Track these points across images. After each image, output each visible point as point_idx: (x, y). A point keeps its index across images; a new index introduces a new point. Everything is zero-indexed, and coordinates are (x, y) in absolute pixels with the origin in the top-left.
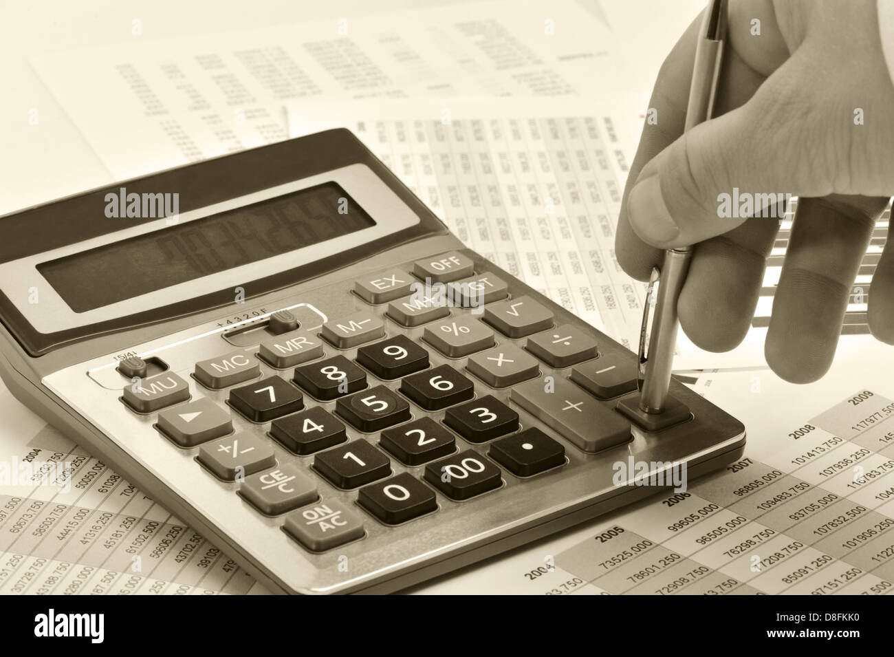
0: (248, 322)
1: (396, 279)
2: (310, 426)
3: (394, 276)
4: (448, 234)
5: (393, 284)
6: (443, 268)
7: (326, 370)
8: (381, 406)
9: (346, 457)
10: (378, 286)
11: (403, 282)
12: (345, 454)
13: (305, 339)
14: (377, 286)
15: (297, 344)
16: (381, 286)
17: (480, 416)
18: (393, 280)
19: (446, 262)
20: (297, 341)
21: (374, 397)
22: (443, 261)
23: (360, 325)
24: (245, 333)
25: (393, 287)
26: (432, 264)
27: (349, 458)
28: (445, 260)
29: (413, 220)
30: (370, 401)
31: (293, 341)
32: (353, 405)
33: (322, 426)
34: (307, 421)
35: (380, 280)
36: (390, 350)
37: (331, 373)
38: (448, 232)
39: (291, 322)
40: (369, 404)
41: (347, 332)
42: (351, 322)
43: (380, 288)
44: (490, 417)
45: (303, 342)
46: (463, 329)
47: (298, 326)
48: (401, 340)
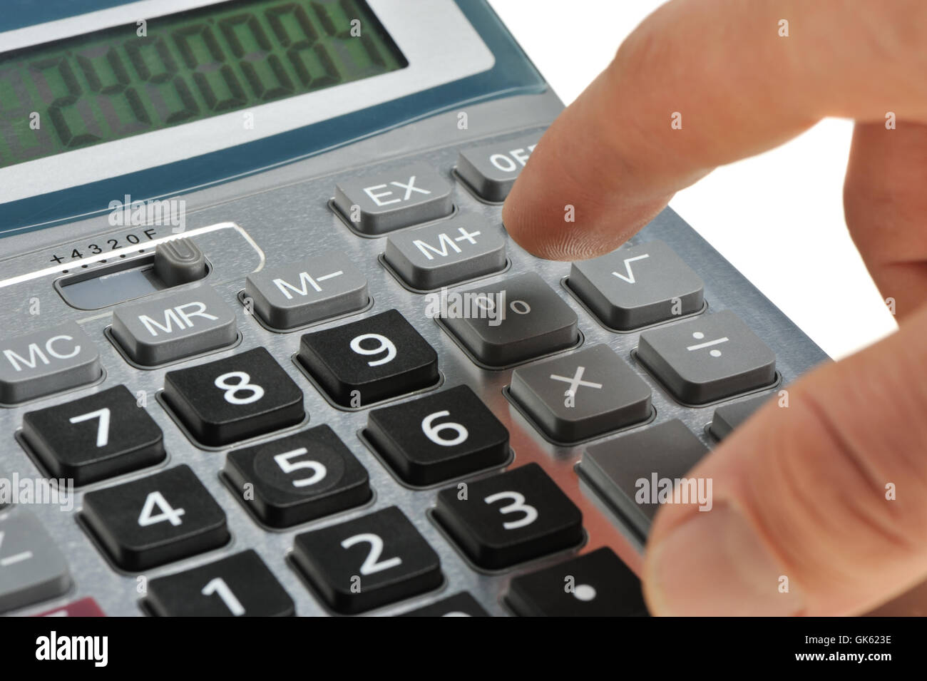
0: (112, 256)
1: (415, 185)
2: (156, 510)
3: (412, 179)
4: (544, 92)
5: (407, 197)
6: (513, 167)
7: (227, 382)
8: (309, 473)
9: (208, 590)
10: (377, 198)
11: (426, 192)
12: (206, 583)
13: (203, 307)
14: (375, 198)
15: (185, 317)
16: (382, 199)
17: (505, 510)
18: (410, 188)
19: (520, 155)
20: (186, 311)
21: (303, 451)
22: (514, 153)
23: (319, 284)
24: (105, 277)
25: (407, 202)
26: (493, 159)
27: (215, 594)
28: (521, 151)
29: (479, 59)
30: (292, 461)
31: (178, 309)
32: (255, 467)
33: (181, 512)
34: (155, 498)
35: (384, 186)
36: (364, 344)
37: (233, 389)
38: (543, 87)
39: (194, 264)
40: (287, 468)
41: (289, 297)
42: (304, 276)
43: (379, 204)
44: (521, 515)
45: (199, 313)
46: (518, 306)
47: (206, 270)
48: (392, 323)
